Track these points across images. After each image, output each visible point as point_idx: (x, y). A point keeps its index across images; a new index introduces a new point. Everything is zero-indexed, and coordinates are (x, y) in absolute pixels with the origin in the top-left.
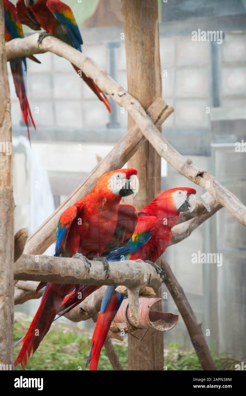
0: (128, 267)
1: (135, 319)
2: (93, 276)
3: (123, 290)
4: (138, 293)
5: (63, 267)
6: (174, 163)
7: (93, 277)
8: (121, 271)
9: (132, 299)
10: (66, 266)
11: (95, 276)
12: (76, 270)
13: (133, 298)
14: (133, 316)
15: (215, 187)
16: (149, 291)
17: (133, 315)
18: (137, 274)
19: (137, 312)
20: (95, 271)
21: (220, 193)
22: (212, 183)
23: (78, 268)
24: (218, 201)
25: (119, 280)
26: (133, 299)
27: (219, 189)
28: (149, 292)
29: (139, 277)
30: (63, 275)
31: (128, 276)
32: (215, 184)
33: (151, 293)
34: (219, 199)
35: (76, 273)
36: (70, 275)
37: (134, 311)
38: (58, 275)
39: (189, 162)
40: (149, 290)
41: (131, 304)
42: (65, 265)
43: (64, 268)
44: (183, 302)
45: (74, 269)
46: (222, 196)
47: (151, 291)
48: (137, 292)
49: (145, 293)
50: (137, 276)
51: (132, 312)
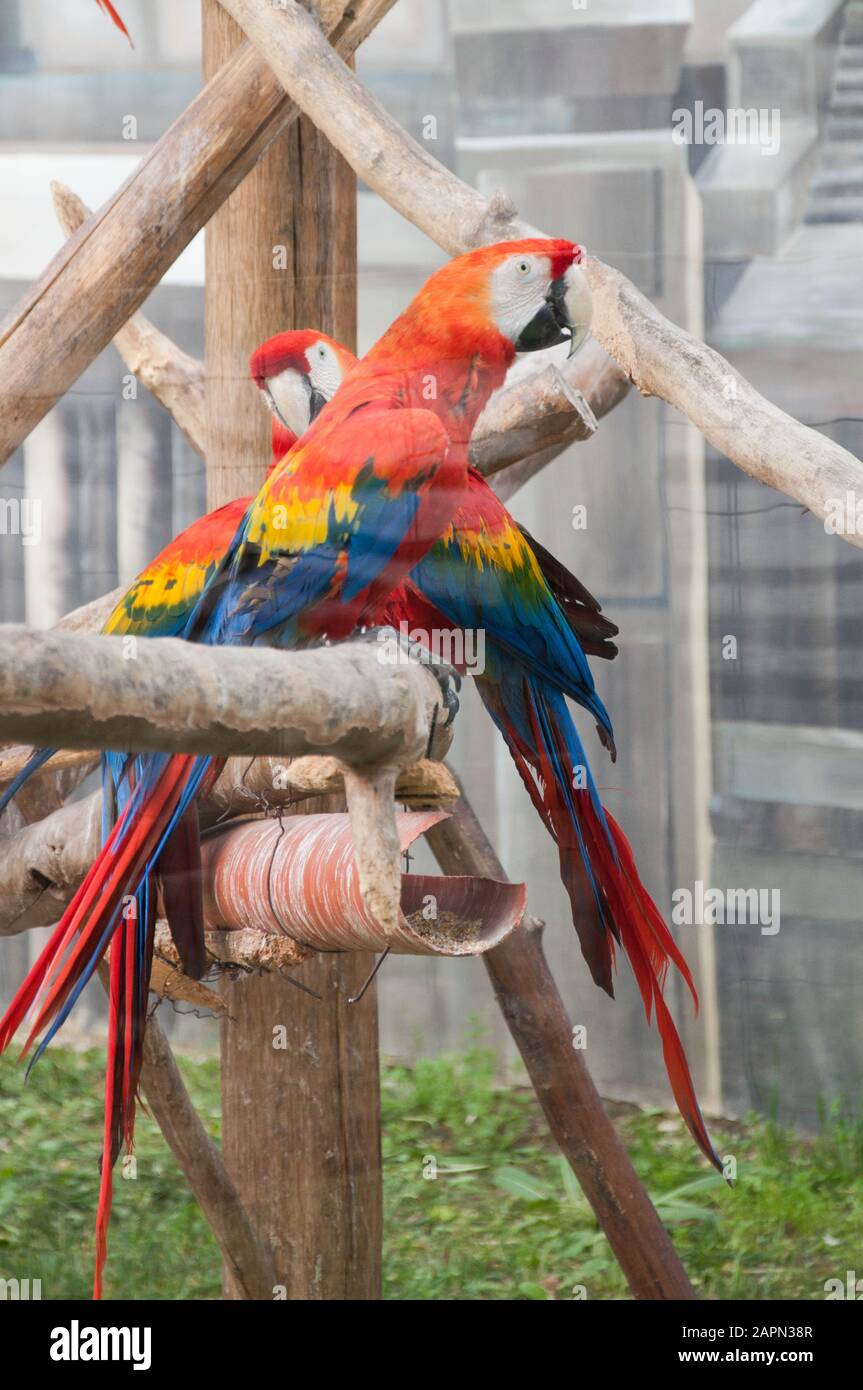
0: (359, 672)
1: (382, 901)
2: (223, 713)
3: (320, 777)
4: (393, 786)
5: (102, 679)
6: (434, 218)
7: (224, 717)
8: (331, 692)
9: (368, 816)
10: (110, 673)
11: (230, 715)
12: (151, 692)
13: (373, 808)
14: (373, 890)
15: (628, 318)
16: (435, 776)
17: (374, 885)
18: (394, 703)
19: (391, 873)
20: (232, 694)
21: (648, 343)
22: (616, 303)
23: (160, 681)
24: (644, 381)
25: (325, 732)
26: (372, 814)
27: (650, 328)
28: (434, 783)
29: (400, 715)
30: (103, 711)
31: (359, 713)
32: (629, 304)
33: (442, 787)
34: (651, 373)
35: (152, 705)
36: (127, 714)
37: (379, 868)
38: (83, 712)
39: (502, 210)
40: (431, 772)
41: (365, 839)
42: (107, 667)
43: (105, 680)
44: (461, 833)
45: (143, 685)
46: (664, 357)
47: (442, 780)
48: (388, 785)
49: (416, 787)
50: (395, 712)
51: (369, 873)
